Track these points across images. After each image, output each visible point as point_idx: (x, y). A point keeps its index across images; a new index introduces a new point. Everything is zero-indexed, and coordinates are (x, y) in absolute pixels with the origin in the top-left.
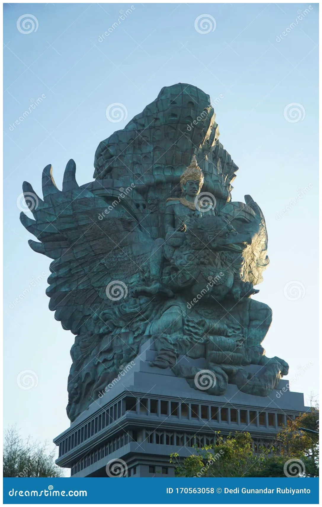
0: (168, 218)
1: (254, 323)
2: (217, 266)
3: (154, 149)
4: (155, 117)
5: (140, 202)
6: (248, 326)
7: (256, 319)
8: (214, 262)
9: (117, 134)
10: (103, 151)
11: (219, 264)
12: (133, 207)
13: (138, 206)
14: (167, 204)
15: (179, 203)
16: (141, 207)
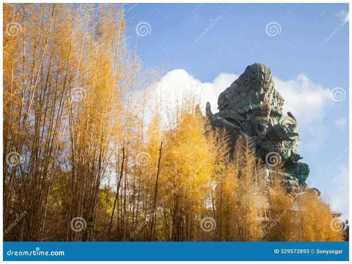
0: (257, 126)
1: (301, 173)
2: (283, 147)
3: (246, 95)
4: (245, 79)
5: (242, 120)
6: (299, 174)
7: (303, 171)
8: (282, 146)
9: (228, 89)
10: (222, 97)
11: (284, 146)
12: (240, 122)
13: (241, 122)
14: (256, 120)
15: (261, 119)
16: (243, 122)
